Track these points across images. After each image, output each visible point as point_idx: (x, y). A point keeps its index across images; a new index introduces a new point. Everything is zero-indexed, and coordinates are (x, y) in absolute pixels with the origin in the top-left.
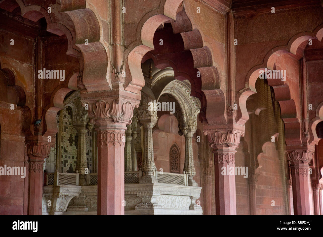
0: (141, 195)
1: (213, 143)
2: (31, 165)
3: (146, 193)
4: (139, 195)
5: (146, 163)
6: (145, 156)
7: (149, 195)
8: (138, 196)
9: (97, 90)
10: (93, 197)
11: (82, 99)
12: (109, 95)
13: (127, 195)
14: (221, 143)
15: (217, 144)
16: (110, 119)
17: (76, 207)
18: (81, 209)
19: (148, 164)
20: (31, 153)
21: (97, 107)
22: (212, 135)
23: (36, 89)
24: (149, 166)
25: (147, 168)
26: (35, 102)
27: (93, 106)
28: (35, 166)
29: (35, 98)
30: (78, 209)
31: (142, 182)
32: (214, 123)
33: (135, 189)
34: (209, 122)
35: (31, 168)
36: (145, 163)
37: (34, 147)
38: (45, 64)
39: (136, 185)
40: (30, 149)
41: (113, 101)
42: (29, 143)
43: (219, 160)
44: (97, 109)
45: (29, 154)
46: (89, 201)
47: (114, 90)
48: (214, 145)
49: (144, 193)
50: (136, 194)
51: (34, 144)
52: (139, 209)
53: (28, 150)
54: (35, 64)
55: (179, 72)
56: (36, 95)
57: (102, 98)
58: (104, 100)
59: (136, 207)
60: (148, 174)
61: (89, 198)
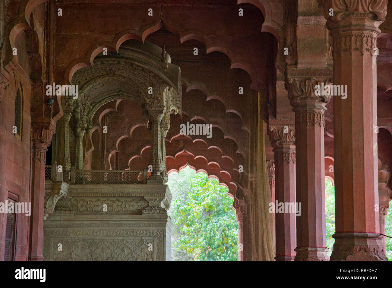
0: (149, 198)
1: (280, 140)
2: (36, 153)
3: (156, 195)
4: (147, 198)
5: (156, 161)
6: (154, 152)
7: (159, 198)
8: (145, 198)
9: (309, 66)
10: (81, 198)
11: (290, 75)
12: (323, 73)
13: (132, 197)
14: (289, 141)
15: (283, 141)
16: (321, 99)
17: (60, 210)
18: (67, 212)
19: (158, 162)
20: (39, 138)
21: (307, 85)
22: (279, 131)
23: (47, 60)
24: (159, 165)
25: (157, 167)
26: (46, 76)
27: (302, 83)
28: (41, 154)
29: (47, 71)
30: (63, 212)
31: (150, 183)
32: (283, 118)
33: (143, 191)
34: (278, 117)
35: (36, 156)
36: (154, 161)
37: (43, 131)
38: (57, 31)
39: (144, 185)
40: (37, 134)
41: (326, 80)
42: (35, 126)
43: (284, 159)
44: (307, 87)
45: (35, 139)
46: (75, 203)
47: (329, 68)
48: (280, 142)
49: (154, 195)
50: (143, 196)
51: (44, 128)
52: (148, 214)
53: (34, 135)
54: (46, 30)
55: (237, 58)
56: (47, 68)
57: (314, 75)
58: (316, 78)
59: (144, 212)
60: (157, 174)
61: (75, 200)
